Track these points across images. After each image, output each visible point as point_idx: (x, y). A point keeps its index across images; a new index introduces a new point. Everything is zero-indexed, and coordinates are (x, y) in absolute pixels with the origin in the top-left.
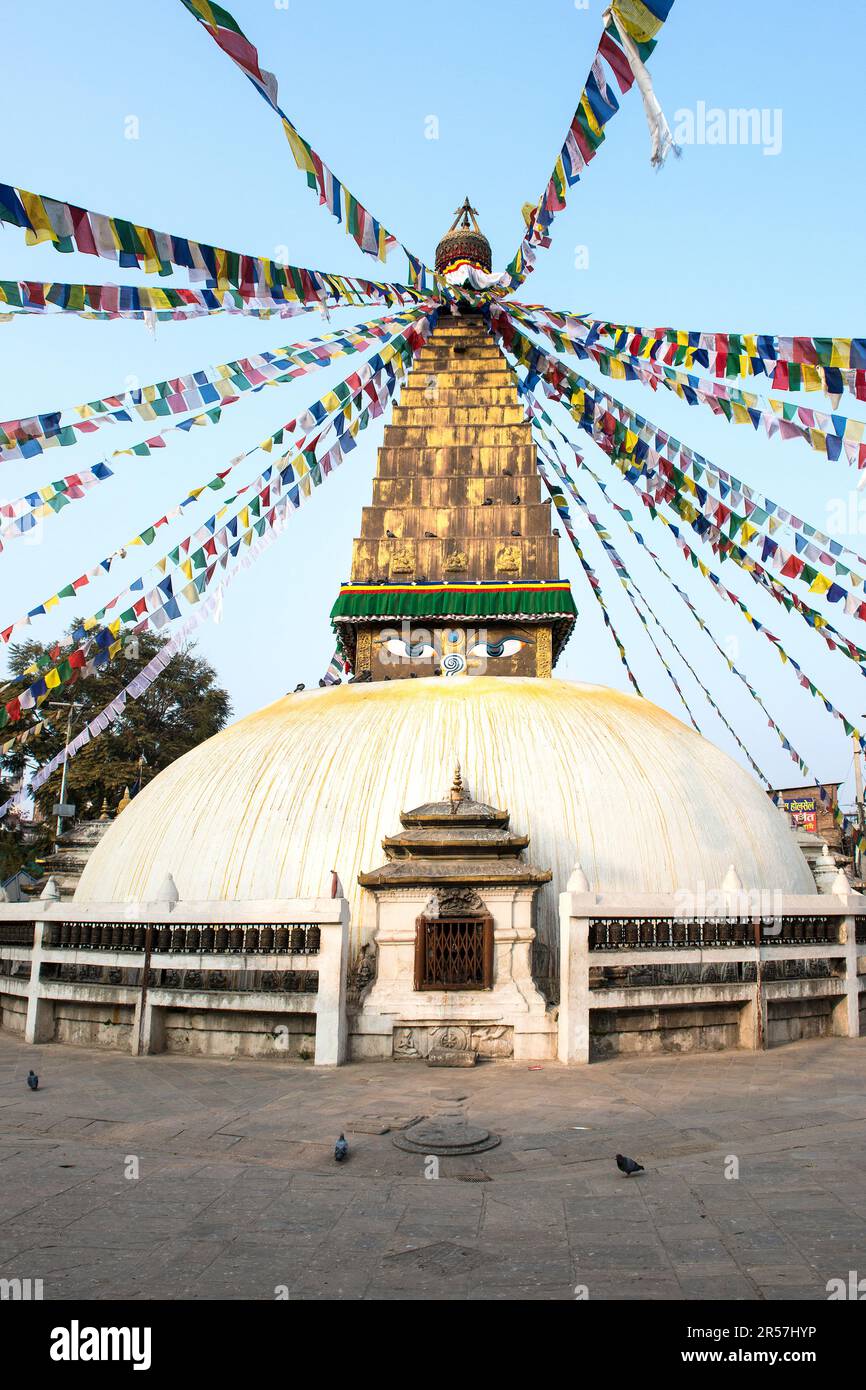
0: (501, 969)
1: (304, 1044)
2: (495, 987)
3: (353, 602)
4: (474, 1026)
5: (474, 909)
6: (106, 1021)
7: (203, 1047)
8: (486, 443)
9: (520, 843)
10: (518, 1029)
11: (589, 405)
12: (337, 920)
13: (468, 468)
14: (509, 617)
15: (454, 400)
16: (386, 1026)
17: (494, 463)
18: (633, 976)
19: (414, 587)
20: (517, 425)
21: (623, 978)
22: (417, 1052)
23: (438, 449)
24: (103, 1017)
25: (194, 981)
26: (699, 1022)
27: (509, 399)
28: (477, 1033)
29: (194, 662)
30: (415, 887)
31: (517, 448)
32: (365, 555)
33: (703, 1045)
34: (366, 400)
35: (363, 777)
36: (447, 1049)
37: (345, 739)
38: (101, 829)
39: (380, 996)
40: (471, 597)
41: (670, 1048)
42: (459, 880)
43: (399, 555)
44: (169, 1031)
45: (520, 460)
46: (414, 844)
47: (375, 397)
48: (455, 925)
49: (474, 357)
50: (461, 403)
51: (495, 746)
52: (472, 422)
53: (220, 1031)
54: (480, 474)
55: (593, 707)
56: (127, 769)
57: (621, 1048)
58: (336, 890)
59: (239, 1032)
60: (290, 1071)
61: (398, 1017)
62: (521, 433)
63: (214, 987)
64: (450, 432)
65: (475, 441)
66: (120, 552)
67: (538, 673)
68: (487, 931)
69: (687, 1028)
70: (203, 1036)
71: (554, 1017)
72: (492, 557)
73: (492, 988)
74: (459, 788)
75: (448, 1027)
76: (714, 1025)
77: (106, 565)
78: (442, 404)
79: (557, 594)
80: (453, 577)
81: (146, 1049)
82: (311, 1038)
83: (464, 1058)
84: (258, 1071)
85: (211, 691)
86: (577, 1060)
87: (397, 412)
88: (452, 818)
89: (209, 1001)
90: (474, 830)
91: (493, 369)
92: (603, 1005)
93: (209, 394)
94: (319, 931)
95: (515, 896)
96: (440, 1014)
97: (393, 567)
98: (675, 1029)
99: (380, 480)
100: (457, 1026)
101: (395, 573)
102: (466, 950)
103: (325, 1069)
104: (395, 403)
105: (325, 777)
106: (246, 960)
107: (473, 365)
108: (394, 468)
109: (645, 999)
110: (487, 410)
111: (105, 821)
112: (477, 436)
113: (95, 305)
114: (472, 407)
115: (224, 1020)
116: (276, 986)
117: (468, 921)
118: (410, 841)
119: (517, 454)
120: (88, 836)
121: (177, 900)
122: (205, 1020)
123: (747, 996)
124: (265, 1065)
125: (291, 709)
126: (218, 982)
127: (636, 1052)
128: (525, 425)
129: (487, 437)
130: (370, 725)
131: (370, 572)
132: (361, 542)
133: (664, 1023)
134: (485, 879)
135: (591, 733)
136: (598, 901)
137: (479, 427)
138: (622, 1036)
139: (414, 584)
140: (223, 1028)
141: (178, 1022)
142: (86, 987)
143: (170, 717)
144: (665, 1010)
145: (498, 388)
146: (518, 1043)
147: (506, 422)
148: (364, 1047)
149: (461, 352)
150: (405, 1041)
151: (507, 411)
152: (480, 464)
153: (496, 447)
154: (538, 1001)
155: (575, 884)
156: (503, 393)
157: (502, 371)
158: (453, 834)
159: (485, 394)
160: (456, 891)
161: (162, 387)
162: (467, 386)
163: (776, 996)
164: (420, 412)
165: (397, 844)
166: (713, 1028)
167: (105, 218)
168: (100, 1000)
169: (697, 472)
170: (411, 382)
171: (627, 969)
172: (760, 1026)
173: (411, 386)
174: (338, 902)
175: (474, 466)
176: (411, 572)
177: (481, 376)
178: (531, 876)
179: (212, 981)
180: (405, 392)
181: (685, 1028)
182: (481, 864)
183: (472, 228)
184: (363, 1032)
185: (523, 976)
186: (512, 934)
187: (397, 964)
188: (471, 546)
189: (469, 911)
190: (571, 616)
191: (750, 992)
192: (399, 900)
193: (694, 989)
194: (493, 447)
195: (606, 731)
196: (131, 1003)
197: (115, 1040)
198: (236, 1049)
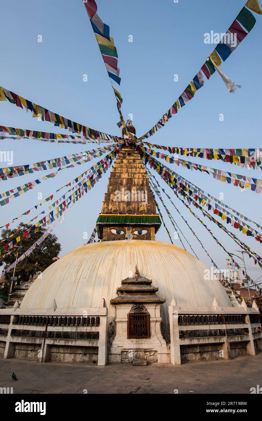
0: (153, 332)
1: (94, 358)
2: (151, 337)
3: (102, 219)
4: (146, 351)
5: (144, 311)
6: (31, 350)
7: (62, 359)
8: (136, 177)
9: (156, 290)
10: (159, 352)
11: (161, 169)
12: (105, 315)
13: (131, 183)
14: (144, 223)
15: (128, 166)
16: (119, 351)
17: (138, 183)
18: (189, 333)
19: (119, 215)
20: (144, 173)
21: (186, 334)
22: (128, 360)
23: (124, 178)
24: (30, 349)
25: (59, 335)
26: (211, 350)
27: (141, 166)
28: (147, 353)
29: (52, 235)
30: (127, 304)
31: (144, 179)
32: (106, 206)
33: (212, 358)
34: (105, 166)
35: (109, 269)
36: (138, 359)
37: (103, 257)
38: (29, 285)
39: (117, 340)
40: (134, 218)
41: (203, 359)
42: (140, 301)
43: (114, 206)
44: (51, 353)
45: (145, 182)
46: (126, 290)
47: (107, 165)
48: (139, 316)
49: (132, 156)
50: (129, 167)
51: (145, 260)
52: (132, 172)
53: (67, 353)
54: (135, 185)
55: (169, 249)
56: (32, 266)
57: (189, 359)
58: (105, 305)
59: (74, 353)
60: (91, 368)
61: (123, 348)
62: (145, 175)
63: (65, 337)
64: (127, 174)
65: (133, 177)
66: (40, 204)
67: (152, 239)
68: (148, 318)
69: (208, 352)
70: (62, 355)
71: (169, 348)
72: (139, 207)
73: (150, 338)
74: (137, 272)
75: (138, 351)
76: (215, 351)
77: (36, 207)
78: (125, 167)
79: (156, 218)
80: (129, 212)
81: (44, 360)
82: (96, 356)
83: (143, 363)
84: (81, 368)
85: (56, 244)
86: (177, 363)
87: (113, 169)
88: (136, 282)
89: (65, 343)
90: (143, 286)
91: (137, 159)
92: (183, 344)
93: (68, 162)
94: (99, 318)
95: (156, 307)
96: (135, 347)
97: (113, 209)
98: (204, 352)
99: (109, 186)
100: (140, 351)
101: (114, 211)
102: (142, 325)
103: (101, 367)
104: (113, 166)
105: (98, 269)
106: (77, 328)
107: (132, 158)
108: (113, 183)
109: (195, 342)
110: (136, 169)
111: (30, 282)
112: (134, 176)
113: (43, 137)
114: (132, 168)
115: (69, 349)
116: (84, 337)
117: (142, 315)
118: (125, 289)
119: (144, 181)
120: (25, 287)
121: (56, 308)
122: (63, 349)
123: (223, 341)
124: (82, 366)
125: (87, 248)
126: (66, 336)
127: (193, 360)
128: (146, 173)
129: (137, 176)
130: (110, 253)
131: (107, 211)
132: (104, 202)
133: (201, 350)
134: (147, 301)
135: (170, 257)
136: (180, 309)
137: (134, 173)
138: (189, 354)
139: (118, 214)
140: (68, 352)
141: (54, 350)
142: (26, 338)
143: (44, 251)
144: (201, 346)
145: (139, 164)
146: (159, 357)
147: (141, 172)
148: (113, 359)
149: (129, 154)
150: (125, 356)
151: (141, 169)
152: (135, 183)
153: (139, 178)
154: (164, 342)
155: (173, 303)
156: (140, 165)
157: (139, 159)
158: (137, 287)
159: (135, 165)
160: (139, 305)
161: (55, 160)
162: (131, 163)
163: (232, 341)
164: (119, 169)
165: (121, 290)
166: (214, 352)
167: (52, 113)
168: (30, 342)
169: (189, 186)
170: (117, 161)
171: (187, 331)
172: (228, 351)
173: (117, 162)
174: (105, 309)
175: (133, 183)
176: (118, 211)
177: (134, 161)
178: (160, 300)
179: (64, 335)
180: (115, 164)
181: (207, 352)
182: (145, 296)
183: (131, 125)
184: (112, 353)
185: (159, 333)
186: (155, 319)
187: (122, 329)
188: (133, 204)
189: (143, 312)
190: (160, 224)
191: (224, 339)
192: (122, 308)
193: (209, 338)
194: (138, 178)
195: (174, 256)
196: (40, 343)
197: (33, 357)
198: (72, 359)
